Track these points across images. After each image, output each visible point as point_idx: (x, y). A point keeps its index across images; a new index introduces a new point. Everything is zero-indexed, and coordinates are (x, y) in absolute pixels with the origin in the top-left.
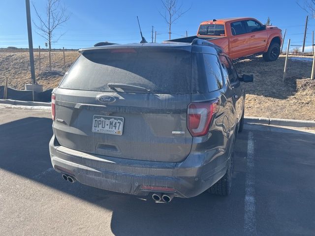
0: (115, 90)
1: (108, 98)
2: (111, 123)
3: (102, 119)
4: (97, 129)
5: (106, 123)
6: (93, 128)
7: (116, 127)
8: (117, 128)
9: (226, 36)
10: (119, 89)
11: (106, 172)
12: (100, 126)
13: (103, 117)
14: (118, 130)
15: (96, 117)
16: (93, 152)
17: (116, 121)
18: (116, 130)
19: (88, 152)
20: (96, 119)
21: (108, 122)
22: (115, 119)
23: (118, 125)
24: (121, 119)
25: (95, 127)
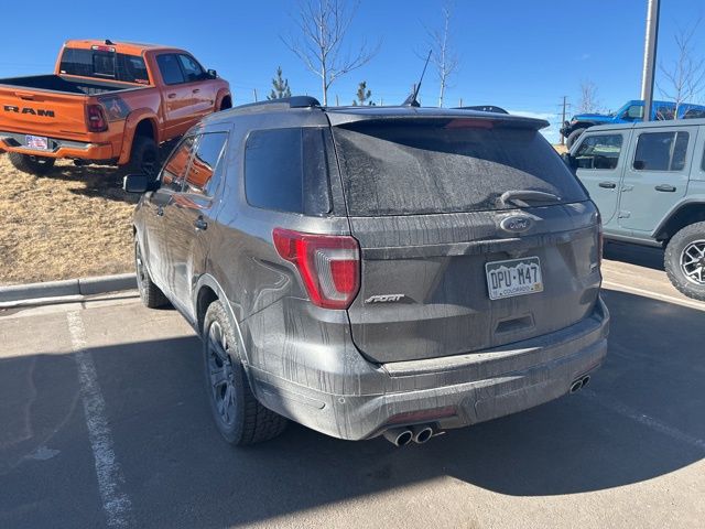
0: (514, 204)
1: (523, 222)
2: (521, 274)
3: (503, 268)
4: (499, 290)
5: (512, 274)
6: (491, 291)
7: (529, 278)
8: (533, 278)
9: (152, 85)
10: (520, 203)
11: (532, 371)
12: (503, 283)
13: (505, 265)
14: (534, 284)
15: (490, 268)
16: (487, 345)
17: (527, 266)
18: (532, 285)
19: (474, 349)
20: (492, 271)
21: (514, 271)
22: (525, 262)
23: (532, 272)
24: (535, 261)
25: (494, 288)
